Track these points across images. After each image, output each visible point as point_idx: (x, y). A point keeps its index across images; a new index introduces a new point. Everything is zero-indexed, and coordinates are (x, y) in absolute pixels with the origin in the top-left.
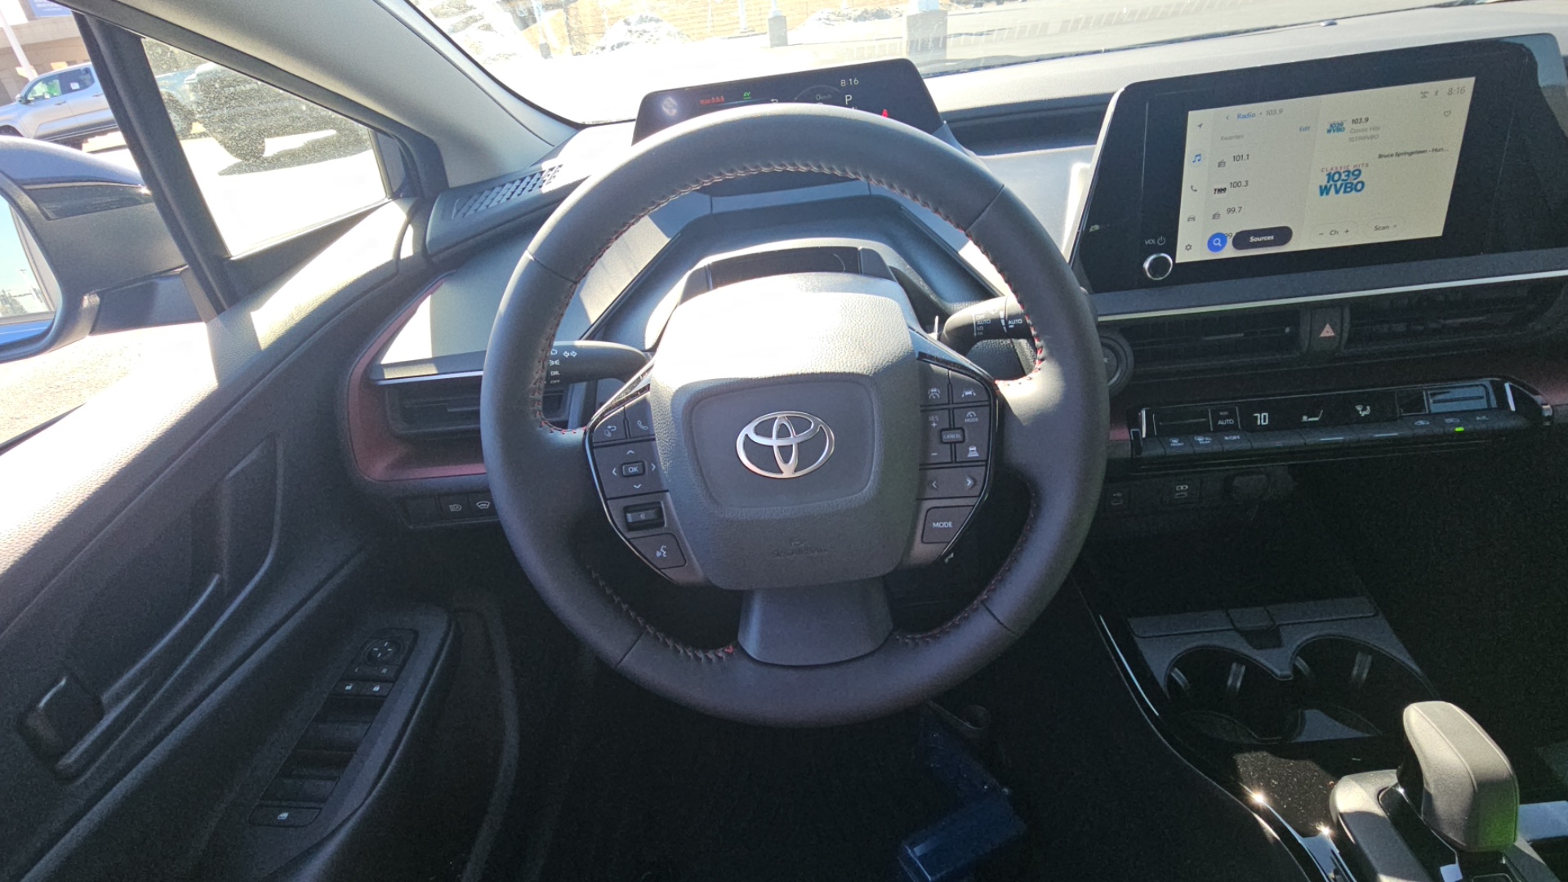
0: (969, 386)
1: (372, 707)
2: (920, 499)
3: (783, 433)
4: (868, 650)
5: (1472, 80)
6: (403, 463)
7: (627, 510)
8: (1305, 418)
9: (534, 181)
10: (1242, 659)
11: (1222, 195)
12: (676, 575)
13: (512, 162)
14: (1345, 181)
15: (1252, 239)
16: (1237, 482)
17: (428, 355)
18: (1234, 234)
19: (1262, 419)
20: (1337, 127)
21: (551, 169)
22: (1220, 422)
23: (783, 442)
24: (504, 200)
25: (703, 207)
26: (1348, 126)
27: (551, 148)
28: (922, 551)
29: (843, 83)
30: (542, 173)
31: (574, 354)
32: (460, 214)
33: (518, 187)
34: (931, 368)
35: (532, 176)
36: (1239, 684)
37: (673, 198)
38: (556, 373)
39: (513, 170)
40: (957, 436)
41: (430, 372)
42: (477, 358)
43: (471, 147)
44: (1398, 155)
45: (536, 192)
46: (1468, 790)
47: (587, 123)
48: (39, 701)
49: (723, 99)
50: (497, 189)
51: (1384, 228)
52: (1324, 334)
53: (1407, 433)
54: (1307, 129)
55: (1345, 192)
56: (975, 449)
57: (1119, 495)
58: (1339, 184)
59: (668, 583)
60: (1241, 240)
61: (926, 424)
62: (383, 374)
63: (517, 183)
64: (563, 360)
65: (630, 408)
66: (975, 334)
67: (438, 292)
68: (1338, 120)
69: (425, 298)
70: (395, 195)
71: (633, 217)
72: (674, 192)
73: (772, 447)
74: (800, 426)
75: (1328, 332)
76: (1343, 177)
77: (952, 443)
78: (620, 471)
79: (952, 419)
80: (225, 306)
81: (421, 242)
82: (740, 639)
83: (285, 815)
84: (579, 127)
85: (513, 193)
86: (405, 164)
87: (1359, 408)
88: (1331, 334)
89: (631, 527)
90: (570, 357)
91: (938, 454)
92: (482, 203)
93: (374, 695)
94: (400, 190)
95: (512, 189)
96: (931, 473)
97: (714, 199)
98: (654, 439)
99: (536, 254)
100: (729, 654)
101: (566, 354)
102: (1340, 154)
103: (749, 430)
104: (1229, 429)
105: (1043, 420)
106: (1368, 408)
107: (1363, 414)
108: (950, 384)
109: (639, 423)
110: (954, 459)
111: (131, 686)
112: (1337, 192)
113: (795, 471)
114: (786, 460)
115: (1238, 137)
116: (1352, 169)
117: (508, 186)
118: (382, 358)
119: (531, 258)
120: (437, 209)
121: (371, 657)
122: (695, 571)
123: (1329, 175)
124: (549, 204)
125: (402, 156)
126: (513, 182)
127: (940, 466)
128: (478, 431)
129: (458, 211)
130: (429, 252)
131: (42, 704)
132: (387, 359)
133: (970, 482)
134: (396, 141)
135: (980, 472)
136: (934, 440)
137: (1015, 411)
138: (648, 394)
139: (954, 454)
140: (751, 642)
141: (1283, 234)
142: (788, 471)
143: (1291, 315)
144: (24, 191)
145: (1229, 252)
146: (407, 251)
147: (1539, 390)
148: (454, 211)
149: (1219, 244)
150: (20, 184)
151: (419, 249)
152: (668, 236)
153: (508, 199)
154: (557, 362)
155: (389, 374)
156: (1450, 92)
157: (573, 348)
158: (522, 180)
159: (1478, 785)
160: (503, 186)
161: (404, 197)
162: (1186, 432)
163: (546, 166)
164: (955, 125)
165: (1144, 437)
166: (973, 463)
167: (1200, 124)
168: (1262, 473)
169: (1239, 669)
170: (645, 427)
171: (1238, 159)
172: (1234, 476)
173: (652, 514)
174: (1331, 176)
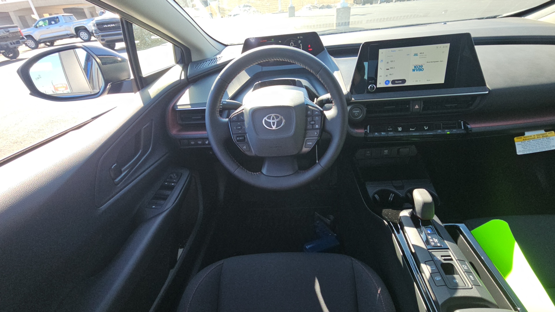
0: (317, 111)
1: (172, 188)
2: (305, 137)
3: (273, 119)
4: (291, 173)
5: (449, 44)
6: (180, 131)
7: (237, 137)
8: (411, 129)
9: (215, 60)
10: (393, 193)
11: (388, 70)
12: (248, 153)
13: (209, 55)
14: (419, 68)
15: (396, 82)
16: (401, 150)
17: (189, 103)
18: (391, 81)
19: (400, 129)
20: (416, 55)
21: (219, 58)
22: (388, 129)
23: (273, 121)
24: (207, 65)
25: (259, 69)
26: (419, 54)
27: (219, 52)
28: (305, 150)
29: (298, 37)
30: (217, 58)
31: (226, 103)
32: (196, 69)
33: (211, 62)
34: (309, 107)
35: (214, 59)
36: (392, 199)
37: (252, 65)
38: (221, 107)
39: (208, 58)
40: (314, 123)
41: (189, 107)
43: (199, 51)
44: (431, 62)
45: (215, 63)
46: (422, 205)
47: (228, 45)
48: (112, 166)
49: (266, 41)
50: (205, 62)
51: (429, 80)
52: (416, 107)
53: (435, 133)
54: (409, 55)
55: (419, 71)
56: (317, 126)
57: (369, 152)
58: (417, 69)
59: (246, 155)
60: (393, 82)
61: (307, 120)
62: (177, 107)
63: (210, 61)
64: (223, 104)
65: (239, 114)
66: (324, 102)
67: (190, 88)
68: (416, 53)
69: (187, 89)
70: (178, 62)
71: (242, 69)
72: (252, 64)
73: (271, 122)
74: (277, 117)
75: (417, 107)
76: (418, 67)
77: (312, 124)
78: (236, 128)
79: (313, 119)
80: (140, 89)
81: (186, 75)
82: (262, 171)
83: (154, 207)
84: (226, 46)
85: (209, 64)
86: (182, 56)
87: (425, 127)
88: (418, 107)
89: (238, 141)
90: (225, 104)
91: (309, 127)
92: (201, 66)
93: (173, 185)
94: (179, 61)
95: (209, 62)
96: (308, 131)
97: (263, 67)
98: (244, 121)
100: (259, 174)
102: (418, 61)
103: (266, 118)
104: (391, 131)
105: (333, 119)
106: (427, 127)
107: (426, 129)
108: (313, 110)
109: (241, 117)
110: (313, 128)
111: (127, 168)
112: (417, 71)
113: (276, 128)
114: (274, 125)
115: (392, 56)
116: (420, 65)
117: (208, 61)
118: (177, 103)
119: (220, 77)
120: (190, 66)
121: (171, 177)
122: (253, 152)
123: (415, 66)
124: (223, 65)
125: (181, 53)
126: (209, 61)
127: (310, 129)
128: (205, 123)
129: (195, 68)
130: (188, 78)
131: (113, 167)
132: (178, 104)
133: (316, 133)
134: (180, 49)
135: (318, 131)
136: (309, 123)
137: (327, 118)
138: (243, 111)
139: (313, 127)
140: (264, 171)
141: (404, 81)
142: (274, 128)
143: (407, 102)
144: (98, 57)
145: (390, 85)
146: (183, 77)
147: (469, 124)
148: (194, 68)
149: (388, 83)
150: (97, 56)
151: (186, 77)
152: (250, 76)
153: (208, 65)
155: (179, 107)
156: (444, 47)
157: (226, 101)
158: (212, 60)
159: (424, 203)
160: (207, 61)
161: (180, 63)
162: (379, 131)
163: (218, 56)
164: (328, 50)
165: (368, 132)
166: (317, 129)
167: (382, 53)
168: (407, 148)
169: (392, 195)
170: (243, 118)
171: (391, 61)
172: (400, 148)
173: (243, 138)
174: (415, 67)
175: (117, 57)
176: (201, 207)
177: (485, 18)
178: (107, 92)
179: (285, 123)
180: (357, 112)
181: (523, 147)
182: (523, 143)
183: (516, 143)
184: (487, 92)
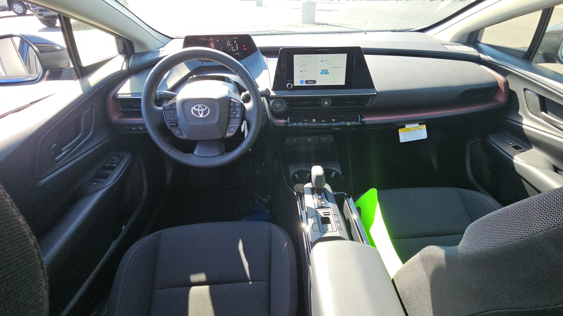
0: (238, 104)
1: (113, 169)
2: (228, 124)
3: (200, 108)
4: (218, 154)
5: (346, 54)
6: (121, 117)
7: (171, 123)
8: (322, 121)
9: (157, 53)
10: (310, 172)
11: (302, 72)
12: (180, 137)
13: (152, 47)
14: (325, 72)
15: (309, 82)
16: (321, 138)
17: (129, 92)
18: (305, 81)
19: (314, 120)
20: (322, 61)
21: (162, 51)
22: (305, 120)
23: (200, 110)
24: (149, 58)
25: (199, 64)
26: (324, 61)
27: (164, 44)
28: (229, 135)
29: (234, 38)
30: (160, 51)
31: (163, 93)
32: (138, 60)
33: (153, 55)
34: (231, 100)
35: (157, 52)
36: (308, 178)
37: (190, 60)
38: (158, 97)
39: (151, 50)
40: (235, 113)
41: (129, 96)
42: (140, 94)
43: (141, 44)
44: (334, 68)
45: (157, 56)
47: (174, 38)
48: (52, 145)
49: (205, 39)
50: (148, 55)
51: (334, 82)
52: (325, 103)
53: (339, 124)
54: (317, 60)
56: (238, 115)
57: (295, 140)
58: (324, 72)
59: (179, 139)
60: (307, 82)
61: (230, 111)
62: (118, 96)
63: (153, 53)
64: (160, 94)
65: (172, 103)
67: (131, 79)
68: (322, 59)
69: (128, 80)
70: (120, 53)
71: (174, 66)
72: (186, 60)
73: (198, 111)
74: (204, 107)
75: (326, 103)
76: (325, 71)
77: (234, 114)
78: (169, 115)
79: (234, 109)
80: (80, 77)
81: (127, 66)
82: (194, 152)
83: (95, 184)
84: (172, 39)
85: (152, 56)
86: (124, 46)
87: (333, 119)
89: (171, 126)
90: (162, 94)
91: (232, 116)
92: (143, 58)
93: (114, 166)
94: (122, 52)
95: (152, 55)
96: (231, 120)
97: (203, 62)
98: (176, 110)
99: (154, 71)
100: (191, 154)
101: (161, 93)
102: (324, 66)
103: (194, 108)
104: (306, 122)
105: (251, 111)
106: (335, 119)
107: (333, 121)
108: (234, 103)
109: (174, 106)
110: (234, 117)
111: (67, 148)
112: (324, 74)
113: (203, 116)
114: (201, 114)
115: (304, 61)
116: (326, 70)
117: (150, 54)
118: (118, 92)
119: (153, 72)
120: (132, 58)
121: (113, 160)
122: (184, 137)
125: (123, 44)
126: (152, 53)
127: (232, 118)
128: (141, 111)
129: (137, 59)
130: (130, 69)
131: (52, 147)
132: (119, 92)
133: (237, 121)
134: (122, 40)
136: (231, 113)
137: (246, 109)
138: (176, 101)
139: (234, 116)
140: (196, 152)
141: (314, 82)
142: (201, 116)
143: (319, 99)
144: (35, 45)
145: (304, 84)
146: (124, 68)
147: (364, 118)
148: (136, 59)
149: (302, 82)
150: (34, 44)
151: (127, 68)
152: (190, 70)
154: (159, 95)
155: (119, 96)
156: (342, 56)
157: (163, 92)
158: (154, 53)
159: (318, 176)
160: (149, 54)
161: (123, 54)
162: (297, 122)
163: (161, 50)
164: (261, 50)
165: (289, 122)
166: (238, 118)
167: (297, 58)
168: (326, 137)
169: (309, 174)
170: (175, 107)
171: (304, 65)
172: (321, 137)
173: (175, 124)
174: (322, 71)
175: (56, 46)
176: (145, 187)
177: (397, 31)
178: (45, 79)
179: (210, 112)
180: (278, 105)
181: (404, 137)
182: (404, 133)
183: (400, 134)
184: (376, 93)
